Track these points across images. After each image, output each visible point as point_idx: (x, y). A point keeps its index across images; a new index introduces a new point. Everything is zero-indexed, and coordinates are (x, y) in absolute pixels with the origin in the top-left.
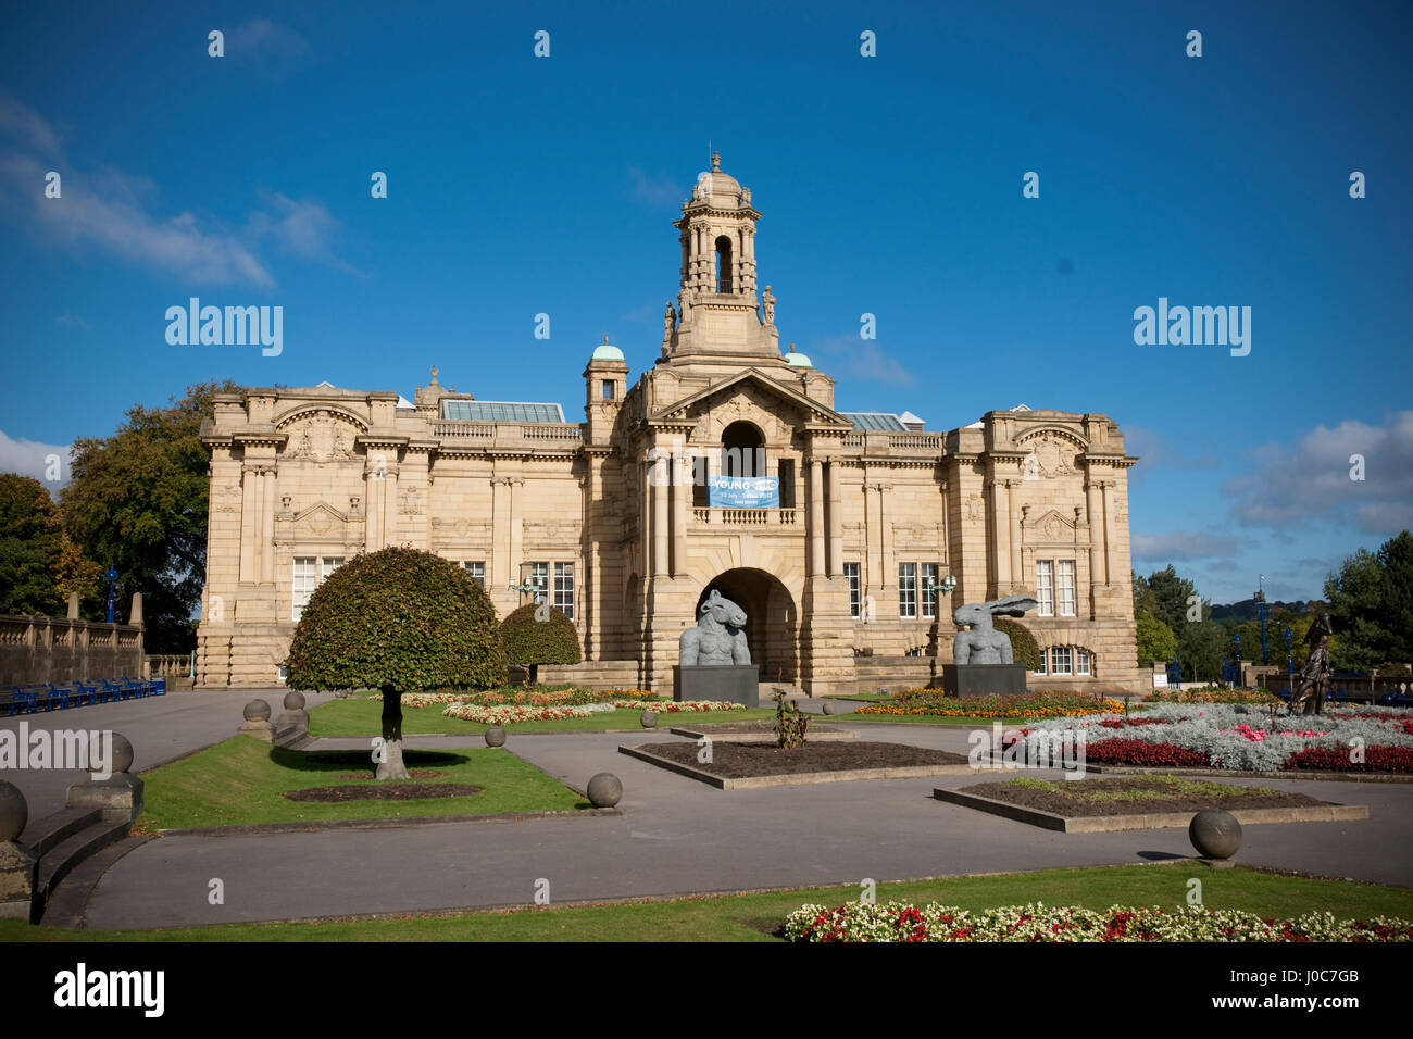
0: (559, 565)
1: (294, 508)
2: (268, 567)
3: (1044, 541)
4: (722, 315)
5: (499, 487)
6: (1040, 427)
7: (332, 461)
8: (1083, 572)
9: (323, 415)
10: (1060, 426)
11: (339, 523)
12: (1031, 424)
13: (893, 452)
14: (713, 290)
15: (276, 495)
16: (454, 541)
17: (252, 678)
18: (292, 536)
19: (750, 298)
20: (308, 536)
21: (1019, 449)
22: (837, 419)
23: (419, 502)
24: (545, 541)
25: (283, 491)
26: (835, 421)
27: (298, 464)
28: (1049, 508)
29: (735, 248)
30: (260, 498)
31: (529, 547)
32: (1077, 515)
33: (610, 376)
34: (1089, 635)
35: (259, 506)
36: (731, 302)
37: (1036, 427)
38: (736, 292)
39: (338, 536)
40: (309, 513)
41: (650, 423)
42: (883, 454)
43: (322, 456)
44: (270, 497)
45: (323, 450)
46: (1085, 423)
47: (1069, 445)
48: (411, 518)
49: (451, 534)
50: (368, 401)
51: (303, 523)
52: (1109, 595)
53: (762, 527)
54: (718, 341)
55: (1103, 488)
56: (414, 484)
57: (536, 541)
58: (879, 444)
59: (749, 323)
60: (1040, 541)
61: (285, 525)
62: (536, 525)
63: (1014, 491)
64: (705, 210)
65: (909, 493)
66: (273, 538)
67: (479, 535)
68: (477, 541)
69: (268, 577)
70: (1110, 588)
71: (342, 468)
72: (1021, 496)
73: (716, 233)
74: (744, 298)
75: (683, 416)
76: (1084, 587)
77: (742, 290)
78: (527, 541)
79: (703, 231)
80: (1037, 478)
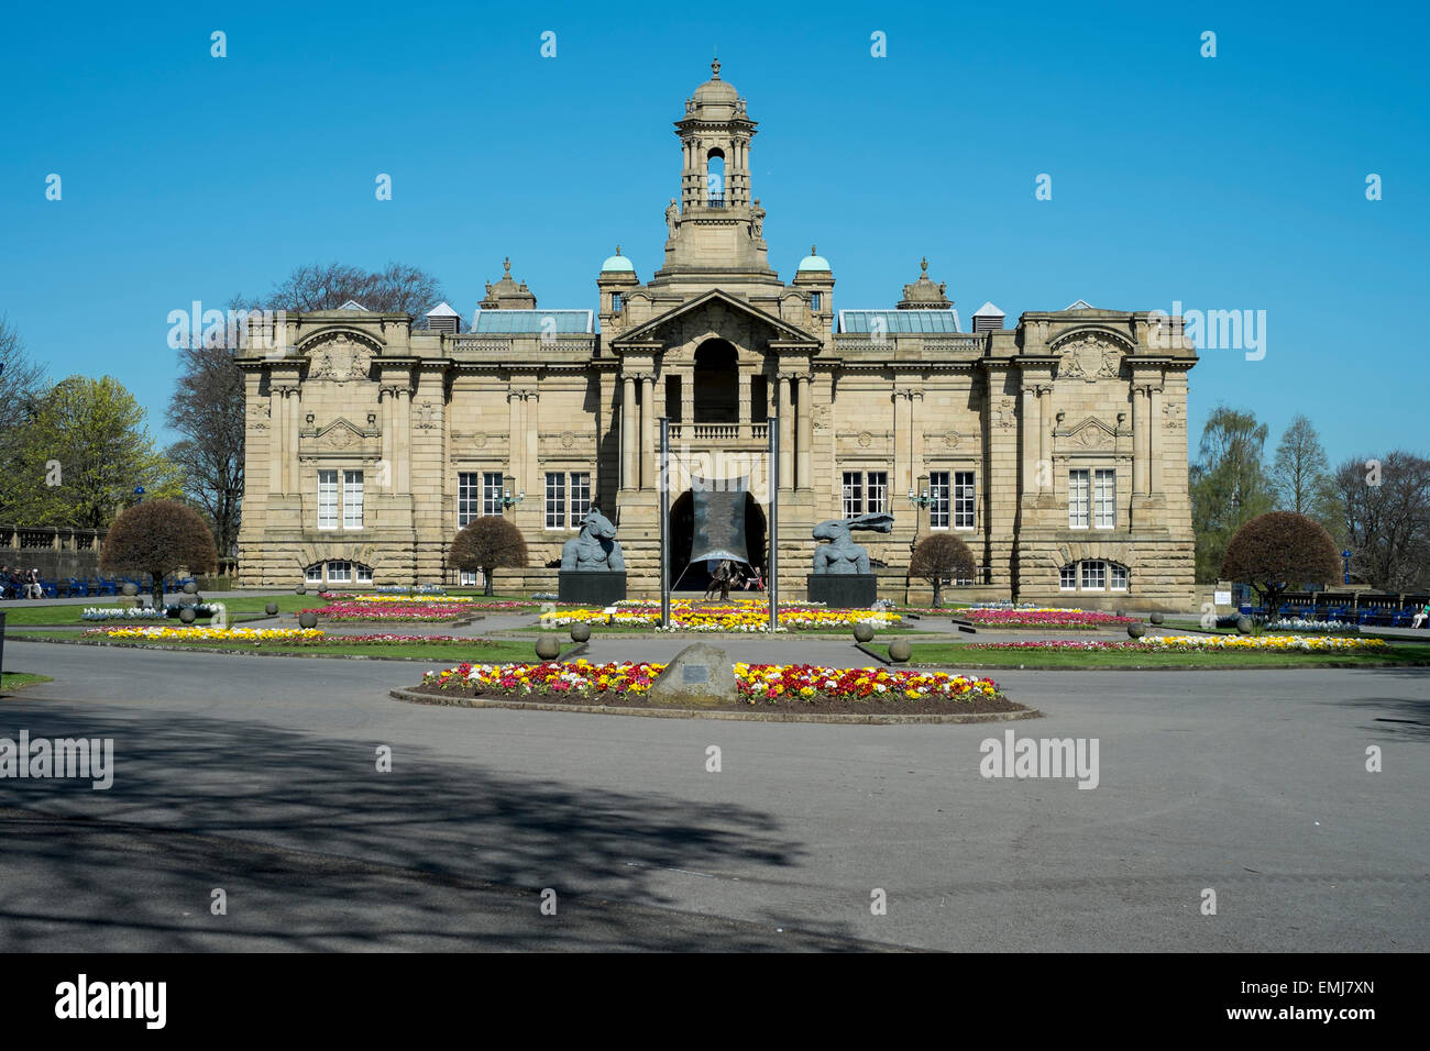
0: (575, 476)
1: (317, 424)
2: (295, 480)
3: (1080, 449)
4: (712, 230)
5: (515, 401)
6: (1077, 328)
7: (351, 380)
8: (1124, 482)
9: (341, 338)
10: (1101, 327)
11: (356, 438)
12: (1070, 325)
13: (926, 356)
15: (301, 412)
16: (472, 453)
17: (282, 580)
18: (314, 450)
20: (330, 451)
21: (1056, 353)
23: (434, 416)
24: (560, 452)
25: (307, 408)
26: (800, 339)
27: (320, 383)
28: (1088, 414)
29: (728, 159)
30: (286, 416)
31: (545, 459)
32: (1120, 421)
33: (619, 289)
34: (1123, 550)
35: (286, 422)
36: (720, 216)
37: (1073, 329)
38: (727, 204)
39: (357, 450)
40: (330, 429)
42: (915, 358)
43: (341, 375)
44: (295, 414)
45: (342, 369)
46: (1132, 323)
47: (1112, 348)
48: (426, 432)
49: (469, 446)
50: (382, 322)
51: (325, 438)
52: (1149, 507)
53: (733, 442)
55: (1149, 392)
56: (428, 399)
57: (552, 452)
58: (910, 348)
59: (739, 237)
60: (1074, 449)
61: (309, 440)
62: (552, 436)
63: (1045, 397)
64: (694, 124)
65: (944, 398)
66: (299, 453)
67: (496, 446)
68: (493, 453)
69: (295, 490)
70: (1151, 499)
71: (360, 385)
72: (1054, 402)
73: (708, 145)
75: (649, 338)
76: (1124, 499)
77: (733, 203)
78: (542, 452)
79: (694, 145)
80: (1076, 382)
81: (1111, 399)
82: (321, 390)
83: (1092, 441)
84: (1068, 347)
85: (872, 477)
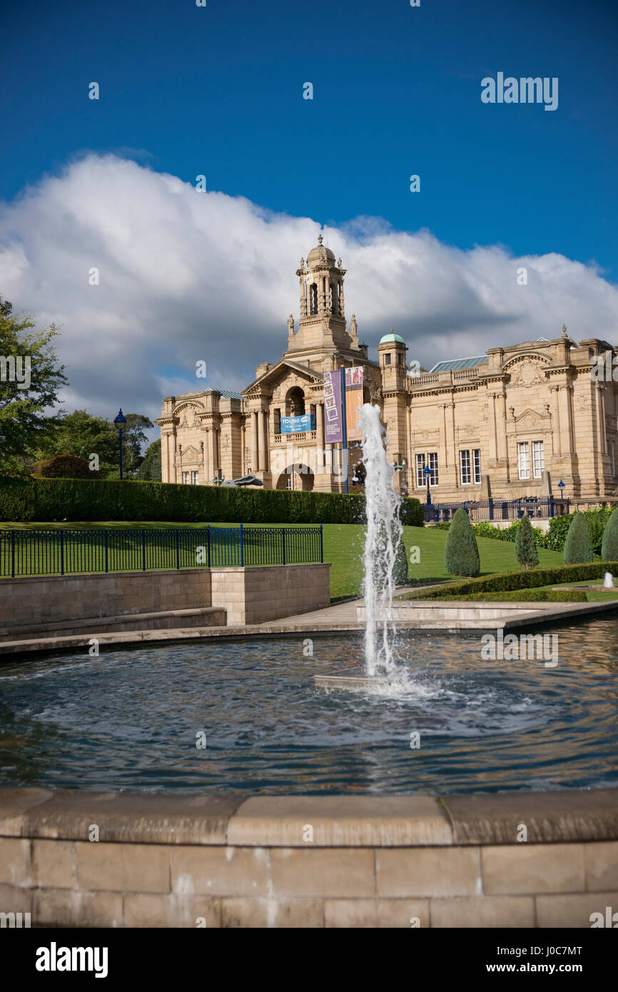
1: (182, 450)
3: (522, 430)
4: (311, 328)
6: (518, 355)
7: (193, 426)
8: (548, 448)
9: (189, 406)
11: (196, 455)
12: (513, 353)
13: (454, 383)
15: (176, 444)
18: (180, 462)
20: (186, 462)
21: (502, 372)
23: (229, 441)
25: (179, 442)
26: (320, 381)
27: (183, 429)
28: (527, 407)
29: (318, 288)
30: (169, 446)
35: (169, 450)
36: (313, 320)
37: (516, 356)
39: (196, 461)
42: (447, 384)
43: (191, 424)
44: (172, 446)
47: (541, 363)
48: (226, 449)
50: (204, 396)
51: (185, 456)
52: (560, 462)
53: (304, 442)
54: (309, 342)
56: (226, 433)
60: (519, 430)
61: (178, 458)
63: (500, 399)
65: (466, 406)
66: (174, 464)
71: (196, 429)
72: (507, 402)
75: (259, 390)
76: (548, 458)
80: (520, 389)
81: (541, 397)
82: (184, 433)
83: (529, 424)
84: (515, 366)
85: (432, 455)
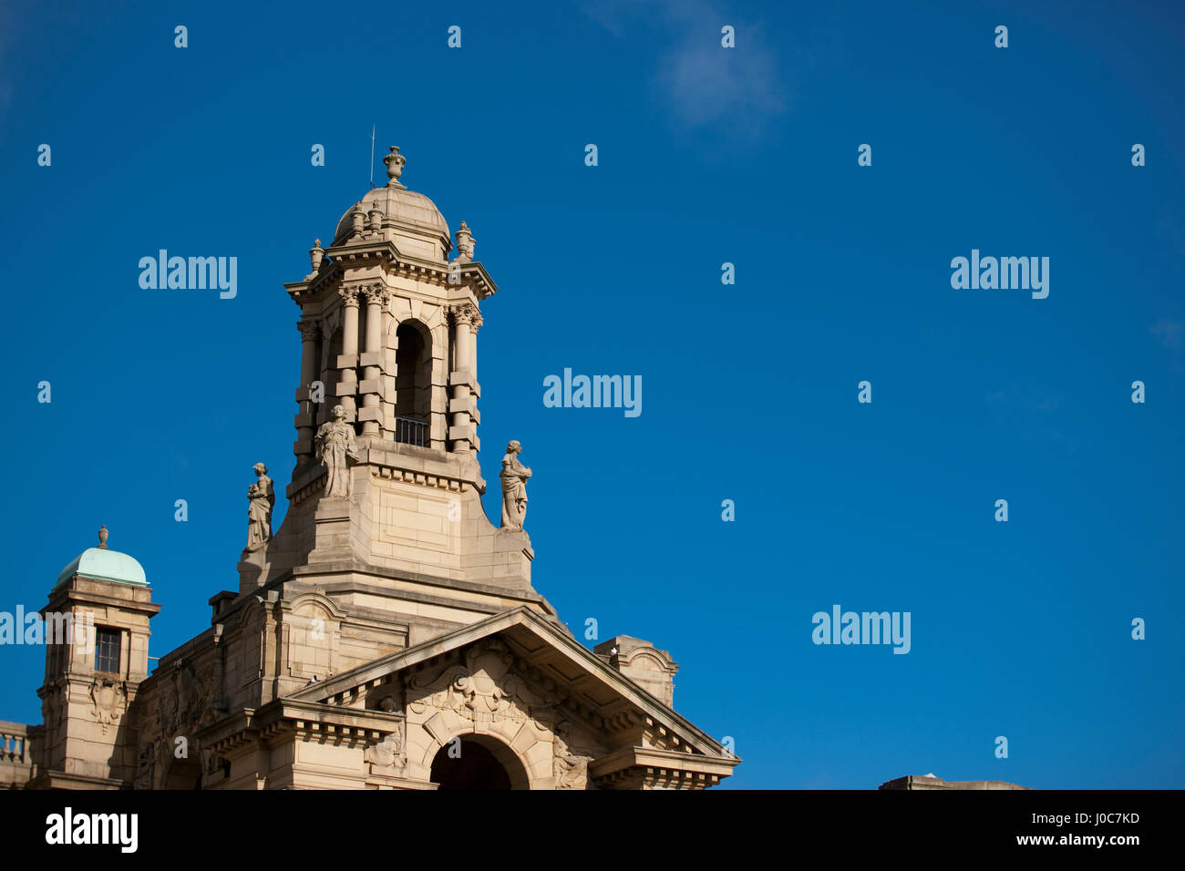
4: (409, 495)
14: (390, 437)
19: (467, 465)
22: (702, 747)
26: (695, 751)
29: (439, 349)
33: (115, 618)
36: (431, 467)
38: (437, 447)
41: (289, 713)
54: (400, 552)
59: (466, 519)
64: (385, 257)
73: (401, 311)
74: (457, 461)
75: (360, 705)
77: (450, 445)
79: (375, 300)
